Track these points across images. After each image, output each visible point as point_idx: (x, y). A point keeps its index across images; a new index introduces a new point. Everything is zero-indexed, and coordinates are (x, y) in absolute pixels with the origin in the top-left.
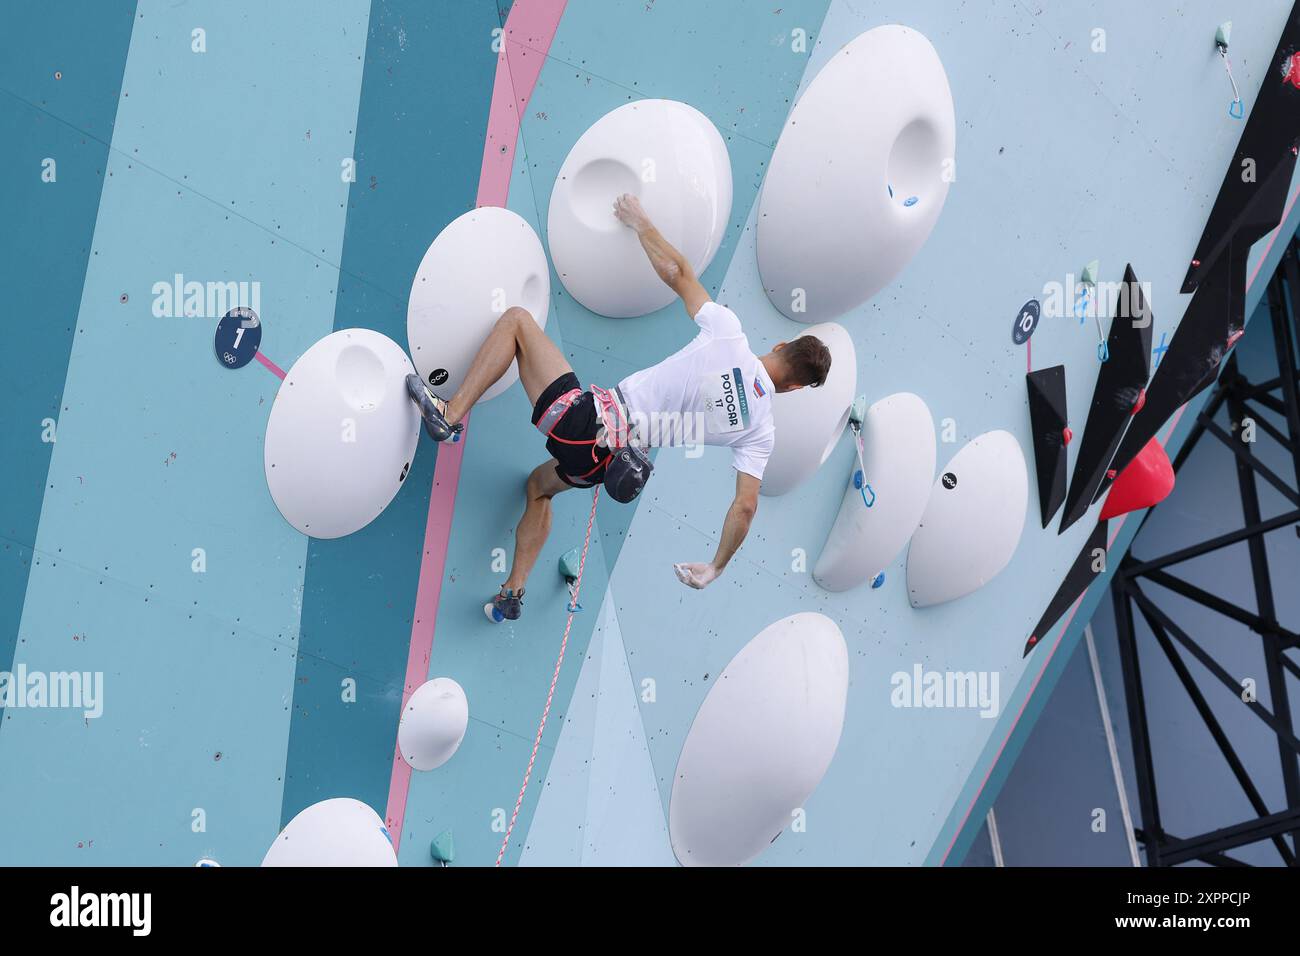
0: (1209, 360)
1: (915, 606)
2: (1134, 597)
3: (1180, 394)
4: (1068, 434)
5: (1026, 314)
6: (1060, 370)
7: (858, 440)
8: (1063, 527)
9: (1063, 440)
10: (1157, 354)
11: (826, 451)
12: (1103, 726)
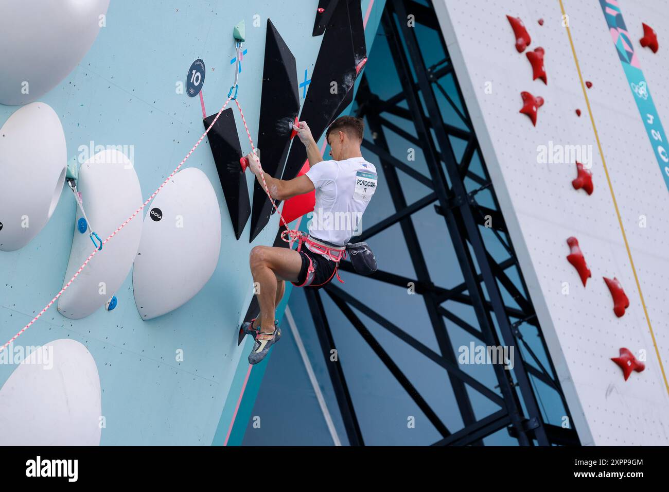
0: (344, 86)
1: (145, 319)
3: (326, 116)
4: (244, 162)
5: (194, 72)
6: (229, 112)
7: (77, 196)
8: (252, 236)
9: (241, 169)
10: (303, 88)
11: (51, 206)
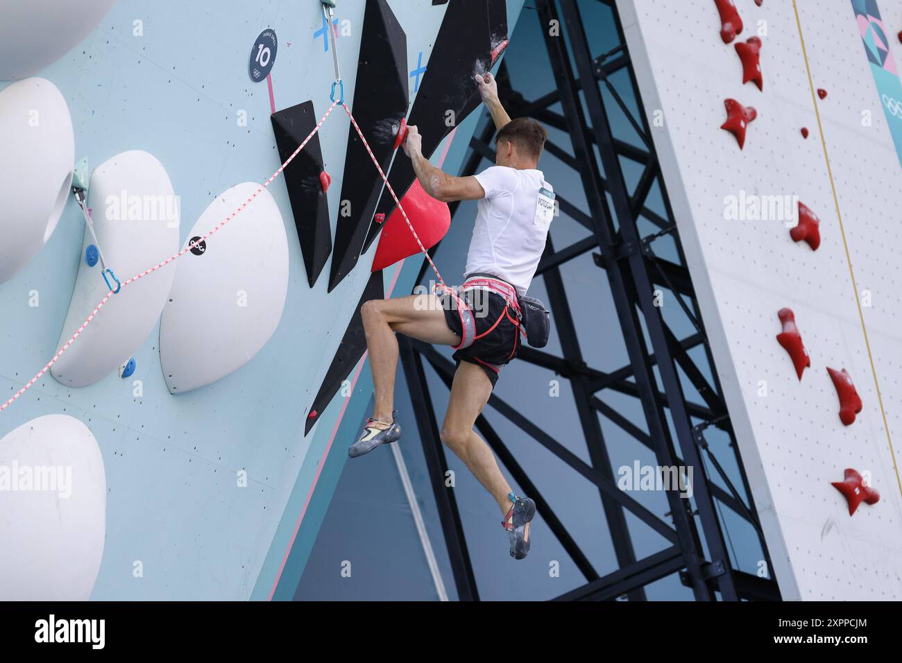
1: (174, 393)
2: (424, 354)
4: (326, 179)
5: (261, 46)
6: (308, 106)
7: (86, 213)
8: (332, 285)
9: (321, 186)
10: (415, 77)
11: (48, 226)
12: (407, 503)
